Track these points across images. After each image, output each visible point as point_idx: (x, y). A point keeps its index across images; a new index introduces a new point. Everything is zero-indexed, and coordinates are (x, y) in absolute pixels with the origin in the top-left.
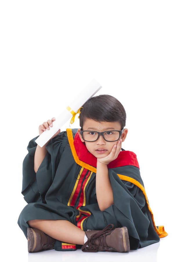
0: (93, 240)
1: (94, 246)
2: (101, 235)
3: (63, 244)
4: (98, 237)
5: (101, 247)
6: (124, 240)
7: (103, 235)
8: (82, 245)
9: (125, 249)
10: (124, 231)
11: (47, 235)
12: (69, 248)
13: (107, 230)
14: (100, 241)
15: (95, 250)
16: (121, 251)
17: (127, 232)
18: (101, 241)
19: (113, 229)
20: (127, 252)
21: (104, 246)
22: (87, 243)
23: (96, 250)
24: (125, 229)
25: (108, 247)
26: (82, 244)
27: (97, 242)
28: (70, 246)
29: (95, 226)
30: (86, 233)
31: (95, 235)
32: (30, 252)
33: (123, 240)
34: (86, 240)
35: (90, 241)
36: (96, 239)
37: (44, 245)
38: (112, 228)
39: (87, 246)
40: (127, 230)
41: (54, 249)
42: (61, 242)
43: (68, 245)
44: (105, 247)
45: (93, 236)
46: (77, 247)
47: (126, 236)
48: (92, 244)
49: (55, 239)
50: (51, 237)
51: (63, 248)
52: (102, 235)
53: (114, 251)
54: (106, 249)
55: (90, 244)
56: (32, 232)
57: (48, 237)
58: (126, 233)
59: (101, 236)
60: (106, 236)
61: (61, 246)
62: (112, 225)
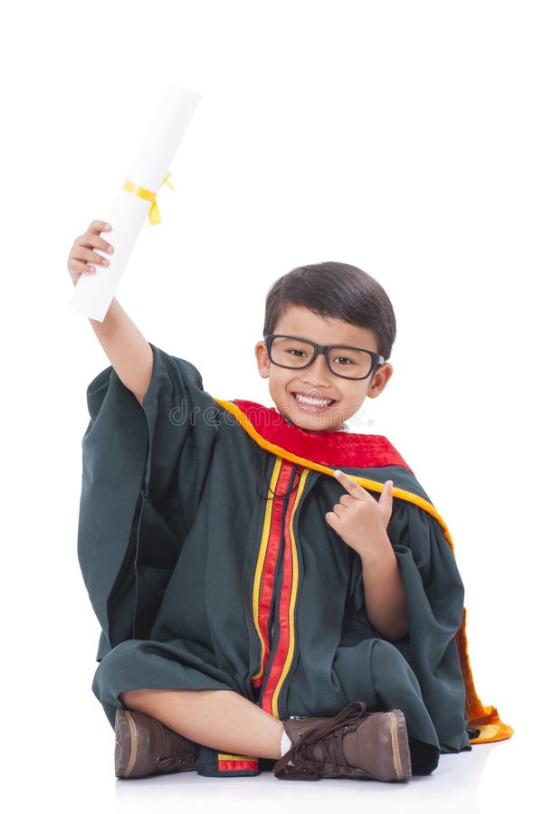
0: (307, 746)
1: (309, 765)
2: (330, 733)
3: (221, 757)
4: (322, 739)
5: (329, 768)
6: (396, 750)
7: (337, 733)
8: (276, 761)
9: (398, 772)
10: (394, 721)
11: (173, 731)
12: (238, 768)
13: (348, 718)
14: (328, 749)
15: (313, 774)
16: (388, 778)
17: (404, 725)
18: (331, 749)
19: (364, 716)
20: (403, 781)
21: (337, 765)
22: (290, 755)
23: (316, 776)
24: (398, 717)
25: (350, 767)
26: (275, 757)
27: (319, 753)
28: (241, 763)
29: (312, 705)
30: (285, 726)
31: (313, 732)
32: (122, 776)
33: (392, 749)
34: (286, 745)
35: (299, 750)
36: (316, 743)
37: (161, 760)
38: (361, 714)
39: (290, 763)
40: (403, 719)
41: (196, 772)
42: (215, 752)
43: (236, 759)
44: (342, 766)
45: (307, 737)
46: (262, 766)
47: (400, 736)
48: (303, 757)
49: (196, 744)
50: (184, 738)
51: (221, 768)
52: (333, 731)
53: (366, 777)
54: (342, 771)
55: (298, 757)
56: (127, 721)
57: (173, 735)
58: (399, 729)
59: (330, 736)
60: (344, 735)
61: (216, 762)
62: (363, 704)
